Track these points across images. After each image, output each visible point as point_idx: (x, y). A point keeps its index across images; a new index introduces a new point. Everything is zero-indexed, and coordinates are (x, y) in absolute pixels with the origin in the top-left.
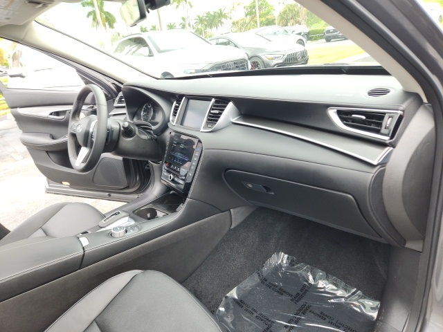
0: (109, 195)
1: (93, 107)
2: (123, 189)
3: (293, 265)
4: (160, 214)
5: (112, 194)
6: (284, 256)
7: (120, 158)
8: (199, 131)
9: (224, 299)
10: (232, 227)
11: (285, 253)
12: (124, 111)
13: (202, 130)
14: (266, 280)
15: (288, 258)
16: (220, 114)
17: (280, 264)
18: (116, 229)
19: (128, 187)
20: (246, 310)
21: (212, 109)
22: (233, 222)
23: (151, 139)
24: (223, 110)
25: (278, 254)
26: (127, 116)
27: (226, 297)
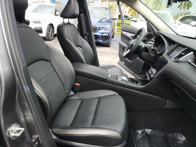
0: (134, 74)
1: (145, 38)
2: (139, 73)
3: (185, 144)
4: (139, 84)
5: (135, 74)
6: (183, 138)
7: (144, 62)
8: (171, 59)
9: (143, 129)
10: (164, 107)
11: (185, 137)
12: (153, 43)
13: (172, 59)
14: (167, 139)
15: (184, 140)
16: (184, 55)
17: (179, 139)
18: (120, 78)
19: (141, 74)
20: (149, 140)
21: (182, 52)
22: (166, 105)
23: (155, 57)
24: (186, 54)
25: (181, 134)
26: (153, 45)
27: (145, 130)
